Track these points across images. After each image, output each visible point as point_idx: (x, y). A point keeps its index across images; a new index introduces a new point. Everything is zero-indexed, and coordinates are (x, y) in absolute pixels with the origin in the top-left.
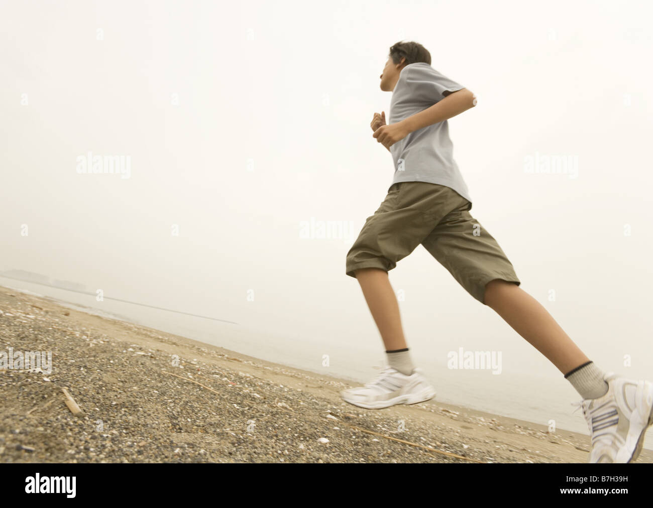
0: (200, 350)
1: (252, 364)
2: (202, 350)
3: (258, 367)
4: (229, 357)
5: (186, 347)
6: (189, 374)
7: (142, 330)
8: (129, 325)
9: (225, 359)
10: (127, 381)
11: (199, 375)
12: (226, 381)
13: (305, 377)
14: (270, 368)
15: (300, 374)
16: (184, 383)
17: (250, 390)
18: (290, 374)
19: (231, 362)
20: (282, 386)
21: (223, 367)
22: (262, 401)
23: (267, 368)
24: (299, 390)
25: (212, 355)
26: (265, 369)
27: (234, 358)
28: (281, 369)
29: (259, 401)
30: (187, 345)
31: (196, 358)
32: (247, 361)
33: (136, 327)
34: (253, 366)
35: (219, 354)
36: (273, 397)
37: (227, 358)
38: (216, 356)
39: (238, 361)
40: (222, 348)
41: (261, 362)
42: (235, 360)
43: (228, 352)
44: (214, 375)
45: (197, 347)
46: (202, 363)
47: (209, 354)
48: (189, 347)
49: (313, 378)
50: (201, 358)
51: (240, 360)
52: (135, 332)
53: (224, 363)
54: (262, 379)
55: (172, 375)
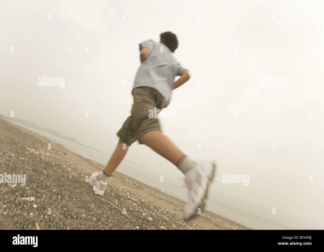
0: (124, 180)
1: (149, 192)
2: (125, 181)
3: (152, 194)
4: (138, 186)
5: (118, 178)
6: (116, 200)
7: (99, 166)
8: (93, 162)
9: (136, 187)
10: (81, 207)
11: (121, 201)
12: (135, 205)
13: (174, 202)
14: (157, 195)
15: (172, 200)
16: (113, 208)
17: (147, 214)
18: (167, 199)
19: (139, 189)
20: (163, 209)
21: (134, 193)
22: (153, 224)
23: (156, 194)
24: (172, 212)
25: (130, 184)
26: (155, 195)
27: (140, 186)
28: (163, 196)
29: (151, 223)
30: (119, 177)
31: (122, 186)
32: (146, 189)
33: (96, 164)
34: (149, 193)
35: (133, 183)
36: (158, 220)
37: (137, 187)
38: (132, 185)
39: (142, 189)
40: (135, 179)
41: (153, 190)
42: (141, 188)
43: (138, 182)
44: (129, 201)
45: (123, 178)
46: (124, 190)
47: (129, 183)
48: (119, 178)
49: (178, 203)
50: (124, 186)
51: (143, 188)
52: (95, 167)
53: (135, 190)
54: (153, 203)
55: (107, 202)
